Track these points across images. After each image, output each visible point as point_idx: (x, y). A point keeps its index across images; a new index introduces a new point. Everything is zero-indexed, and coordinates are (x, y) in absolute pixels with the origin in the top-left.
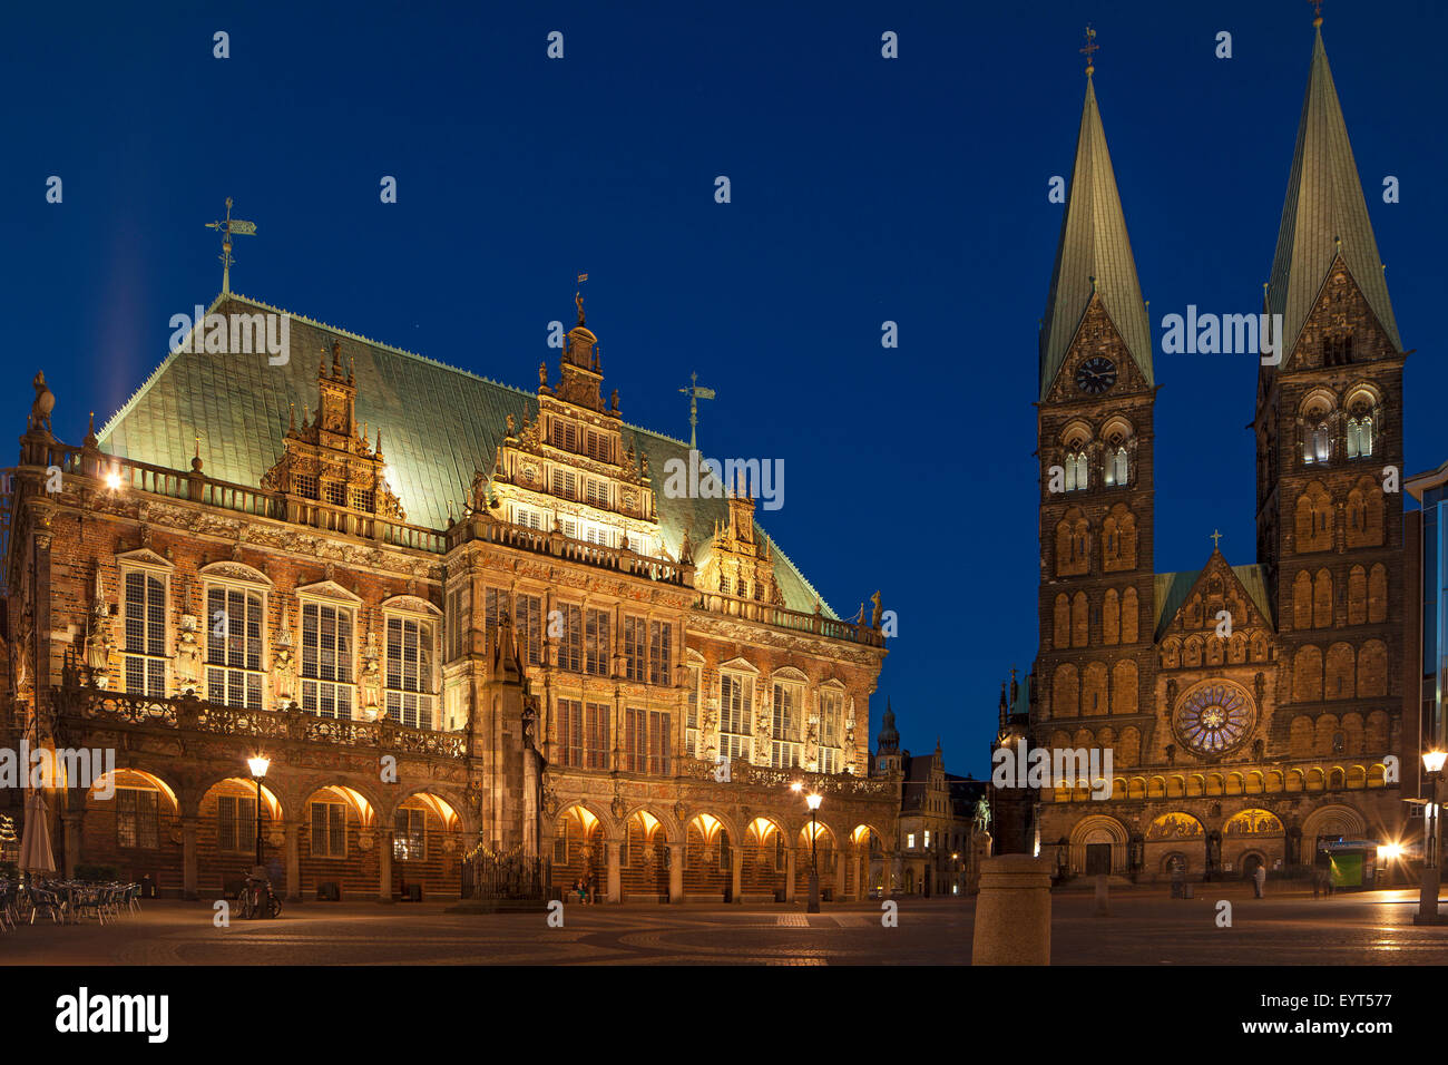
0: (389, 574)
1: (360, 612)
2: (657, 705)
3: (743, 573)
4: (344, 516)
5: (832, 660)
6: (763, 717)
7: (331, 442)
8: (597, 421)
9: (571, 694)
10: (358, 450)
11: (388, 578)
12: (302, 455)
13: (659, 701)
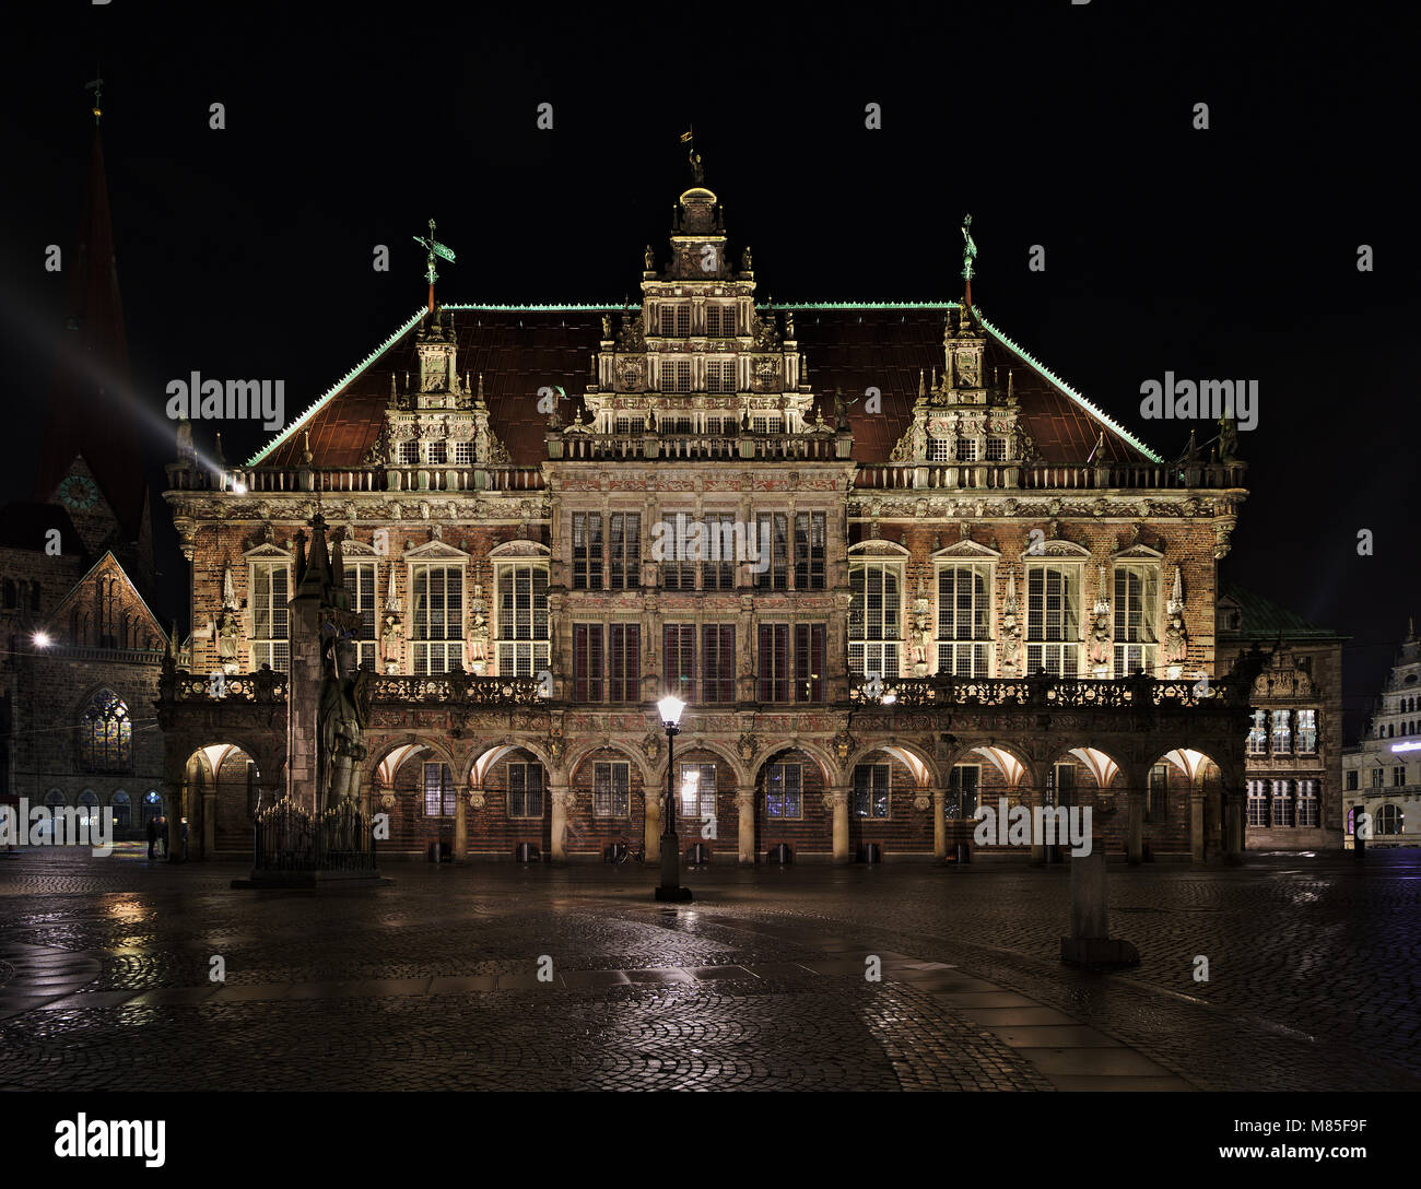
0: (498, 523)
1: (468, 567)
2: (804, 615)
3: (966, 430)
4: (443, 472)
5: (1136, 520)
6: (1008, 614)
7: (430, 403)
8: (718, 292)
9: (680, 616)
10: (457, 404)
11: (498, 527)
12: (402, 423)
13: (808, 610)
